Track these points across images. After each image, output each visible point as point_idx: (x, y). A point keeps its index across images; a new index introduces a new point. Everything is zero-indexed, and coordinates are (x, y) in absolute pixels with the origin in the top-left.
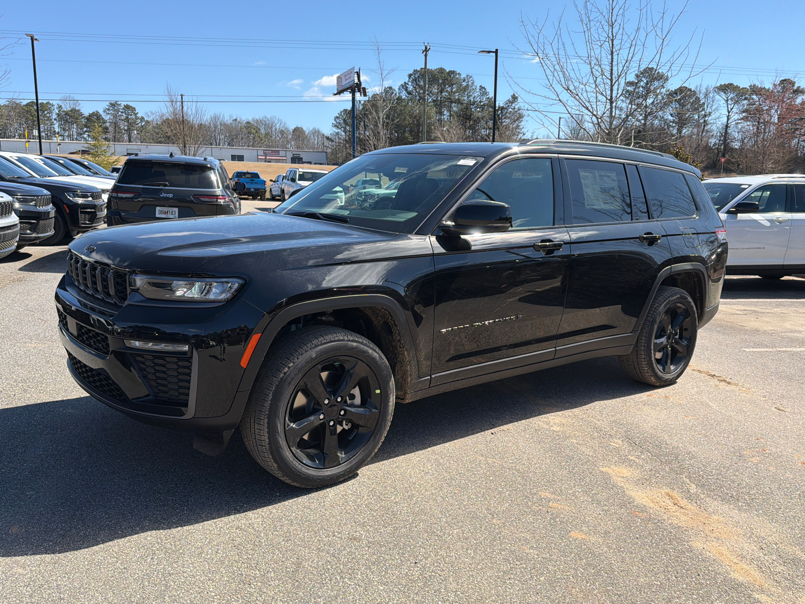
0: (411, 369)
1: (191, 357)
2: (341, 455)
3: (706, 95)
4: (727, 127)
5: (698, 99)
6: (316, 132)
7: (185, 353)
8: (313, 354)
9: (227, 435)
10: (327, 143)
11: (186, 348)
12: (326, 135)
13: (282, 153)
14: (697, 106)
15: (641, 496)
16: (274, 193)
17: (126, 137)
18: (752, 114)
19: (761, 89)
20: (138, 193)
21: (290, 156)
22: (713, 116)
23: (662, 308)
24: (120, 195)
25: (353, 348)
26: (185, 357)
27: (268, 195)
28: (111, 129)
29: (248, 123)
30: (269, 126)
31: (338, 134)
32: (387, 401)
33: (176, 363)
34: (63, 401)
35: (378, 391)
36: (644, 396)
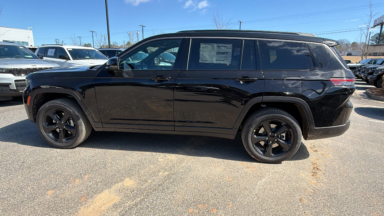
2: (64, 140)
13: (343, 52)
23: (258, 120)
35: (75, 123)
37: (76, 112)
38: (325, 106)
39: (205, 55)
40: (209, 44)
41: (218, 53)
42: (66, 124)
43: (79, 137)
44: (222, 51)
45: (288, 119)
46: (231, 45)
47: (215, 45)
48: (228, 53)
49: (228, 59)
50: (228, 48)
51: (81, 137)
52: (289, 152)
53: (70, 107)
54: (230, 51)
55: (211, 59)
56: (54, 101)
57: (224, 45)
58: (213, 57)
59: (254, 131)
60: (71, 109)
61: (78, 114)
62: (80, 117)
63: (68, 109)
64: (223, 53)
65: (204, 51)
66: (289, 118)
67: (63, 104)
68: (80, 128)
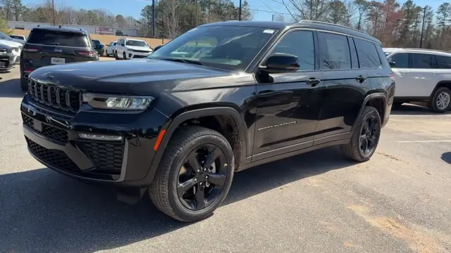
0: (243, 152)
1: (124, 144)
2: (206, 202)
3: (349, 6)
4: (359, 23)
5: (344, 7)
6: (130, 18)
7: (120, 141)
8: (193, 142)
9: (142, 191)
10: (137, 24)
11: (120, 138)
12: (137, 19)
13: (110, 30)
14: (344, 11)
15: (374, 222)
16: (109, 53)
17: (14, 17)
18: (373, 16)
19: (378, 3)
20: (40, 49)
21: (115, 31)
22: (352, 17)
23: (365, 118)
24: (29, 50)
25: (214, 140)
26: (120, 144)
27: (105, 54)
28: (5, 13)
29: (89, 11)
30: (102, 14)
31: (143, 19)
32: (231, 170)
33: (112, 148)
34: (18, 173)
35: (226, 165)
36: (355, 167)
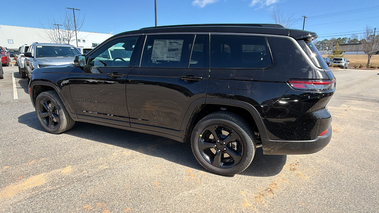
37: (58, 103)
38: (280, 115)
39: (156, 52)
40: (162, 41)
41: (169, 50)
42: (54, 112)
43: (61, 125)
44: (173, 48)
45: (235, 126)
46: (182, 41)
47: (168, 41)
48: (179, 50)
49: (178, 56)
50: (179, 44)
51: (63, 125)
52: (238, 164)
53: (54, 98)
54: (181, 47)
55: (162, 56)
56: (44, 93)
57: (175, 41)
58: (164, 54)
59: (201, 136)
60: (55, 100)
61: (59, 105)
62: (61, 107)
63: (53, 99)
64: (174, 50)
65: (157, 47)
66: (237, 125)
67: (50, 95)
68: (61, 117)
